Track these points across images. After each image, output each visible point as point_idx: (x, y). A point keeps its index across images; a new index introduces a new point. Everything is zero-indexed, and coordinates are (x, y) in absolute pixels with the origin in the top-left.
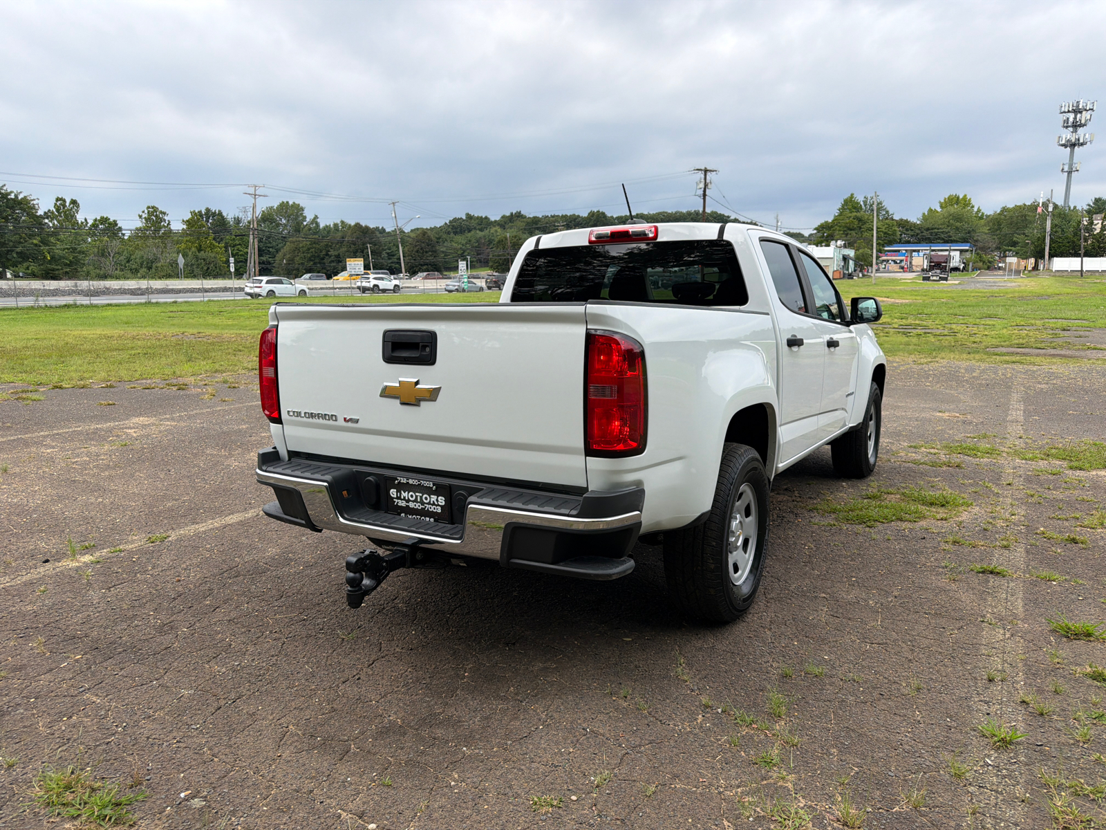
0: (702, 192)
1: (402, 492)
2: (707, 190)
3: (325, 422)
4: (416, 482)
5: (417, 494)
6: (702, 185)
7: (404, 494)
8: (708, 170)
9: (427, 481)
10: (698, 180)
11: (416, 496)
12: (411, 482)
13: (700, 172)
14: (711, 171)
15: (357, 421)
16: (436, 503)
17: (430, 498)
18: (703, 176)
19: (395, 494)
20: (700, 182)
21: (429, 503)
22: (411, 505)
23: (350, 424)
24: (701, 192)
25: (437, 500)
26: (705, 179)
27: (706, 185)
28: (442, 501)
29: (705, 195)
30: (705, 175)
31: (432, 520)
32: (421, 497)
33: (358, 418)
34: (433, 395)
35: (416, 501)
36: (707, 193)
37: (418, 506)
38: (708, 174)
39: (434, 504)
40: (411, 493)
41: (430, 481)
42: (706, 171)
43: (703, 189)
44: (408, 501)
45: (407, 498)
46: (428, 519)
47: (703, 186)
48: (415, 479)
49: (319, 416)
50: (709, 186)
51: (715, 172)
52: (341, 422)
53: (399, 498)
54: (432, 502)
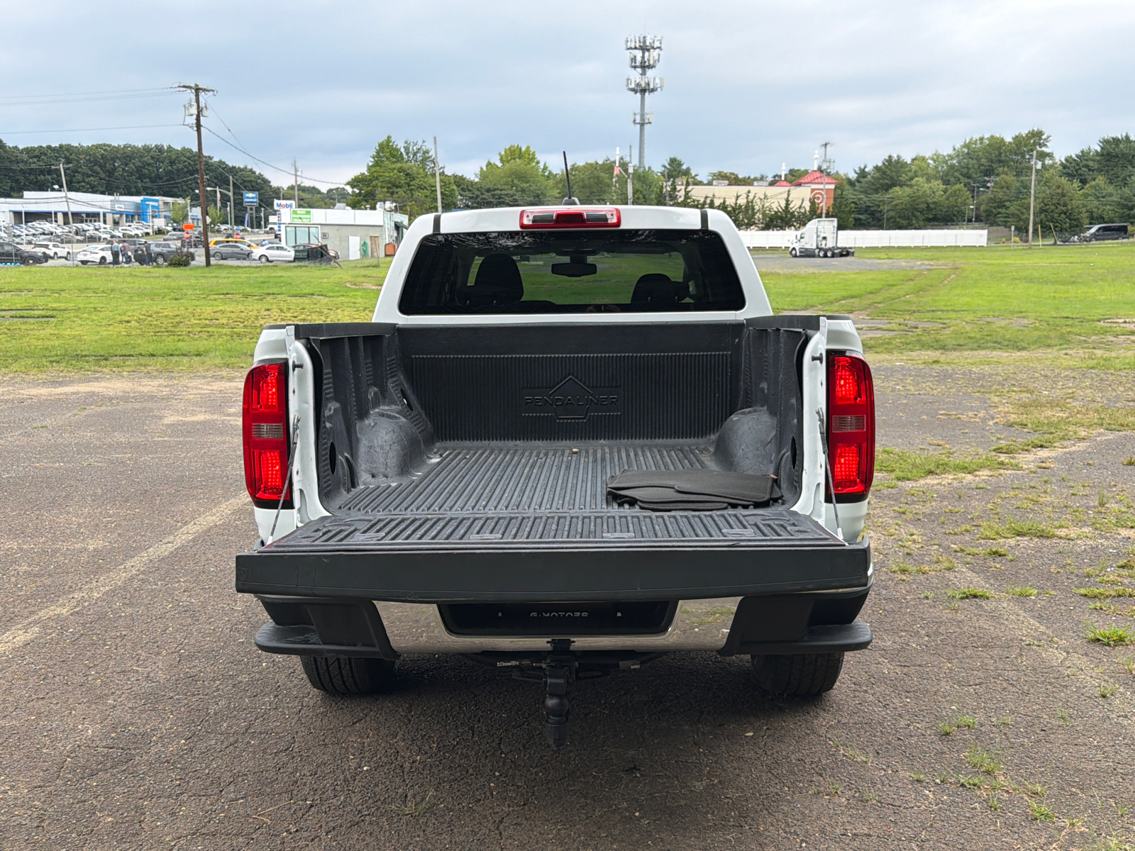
0: (195, 121)
2: (202, 118)
6: (194, 111)
8: (201, 89)
10: (186, 103)
13: (189, 91)
14: (205, 90)
18: (193, 97)
20: (191, 105)
24: (193, 120)
26: (198, 101)
27: (200, 111)
29: (198, 125)
30: (197, 96)
36: (202, 123)
38: (202, 94)
42: (197, 90)
43: (195, 117)
47: (196, 113)
50: (205, 112)
51: (211, 93)
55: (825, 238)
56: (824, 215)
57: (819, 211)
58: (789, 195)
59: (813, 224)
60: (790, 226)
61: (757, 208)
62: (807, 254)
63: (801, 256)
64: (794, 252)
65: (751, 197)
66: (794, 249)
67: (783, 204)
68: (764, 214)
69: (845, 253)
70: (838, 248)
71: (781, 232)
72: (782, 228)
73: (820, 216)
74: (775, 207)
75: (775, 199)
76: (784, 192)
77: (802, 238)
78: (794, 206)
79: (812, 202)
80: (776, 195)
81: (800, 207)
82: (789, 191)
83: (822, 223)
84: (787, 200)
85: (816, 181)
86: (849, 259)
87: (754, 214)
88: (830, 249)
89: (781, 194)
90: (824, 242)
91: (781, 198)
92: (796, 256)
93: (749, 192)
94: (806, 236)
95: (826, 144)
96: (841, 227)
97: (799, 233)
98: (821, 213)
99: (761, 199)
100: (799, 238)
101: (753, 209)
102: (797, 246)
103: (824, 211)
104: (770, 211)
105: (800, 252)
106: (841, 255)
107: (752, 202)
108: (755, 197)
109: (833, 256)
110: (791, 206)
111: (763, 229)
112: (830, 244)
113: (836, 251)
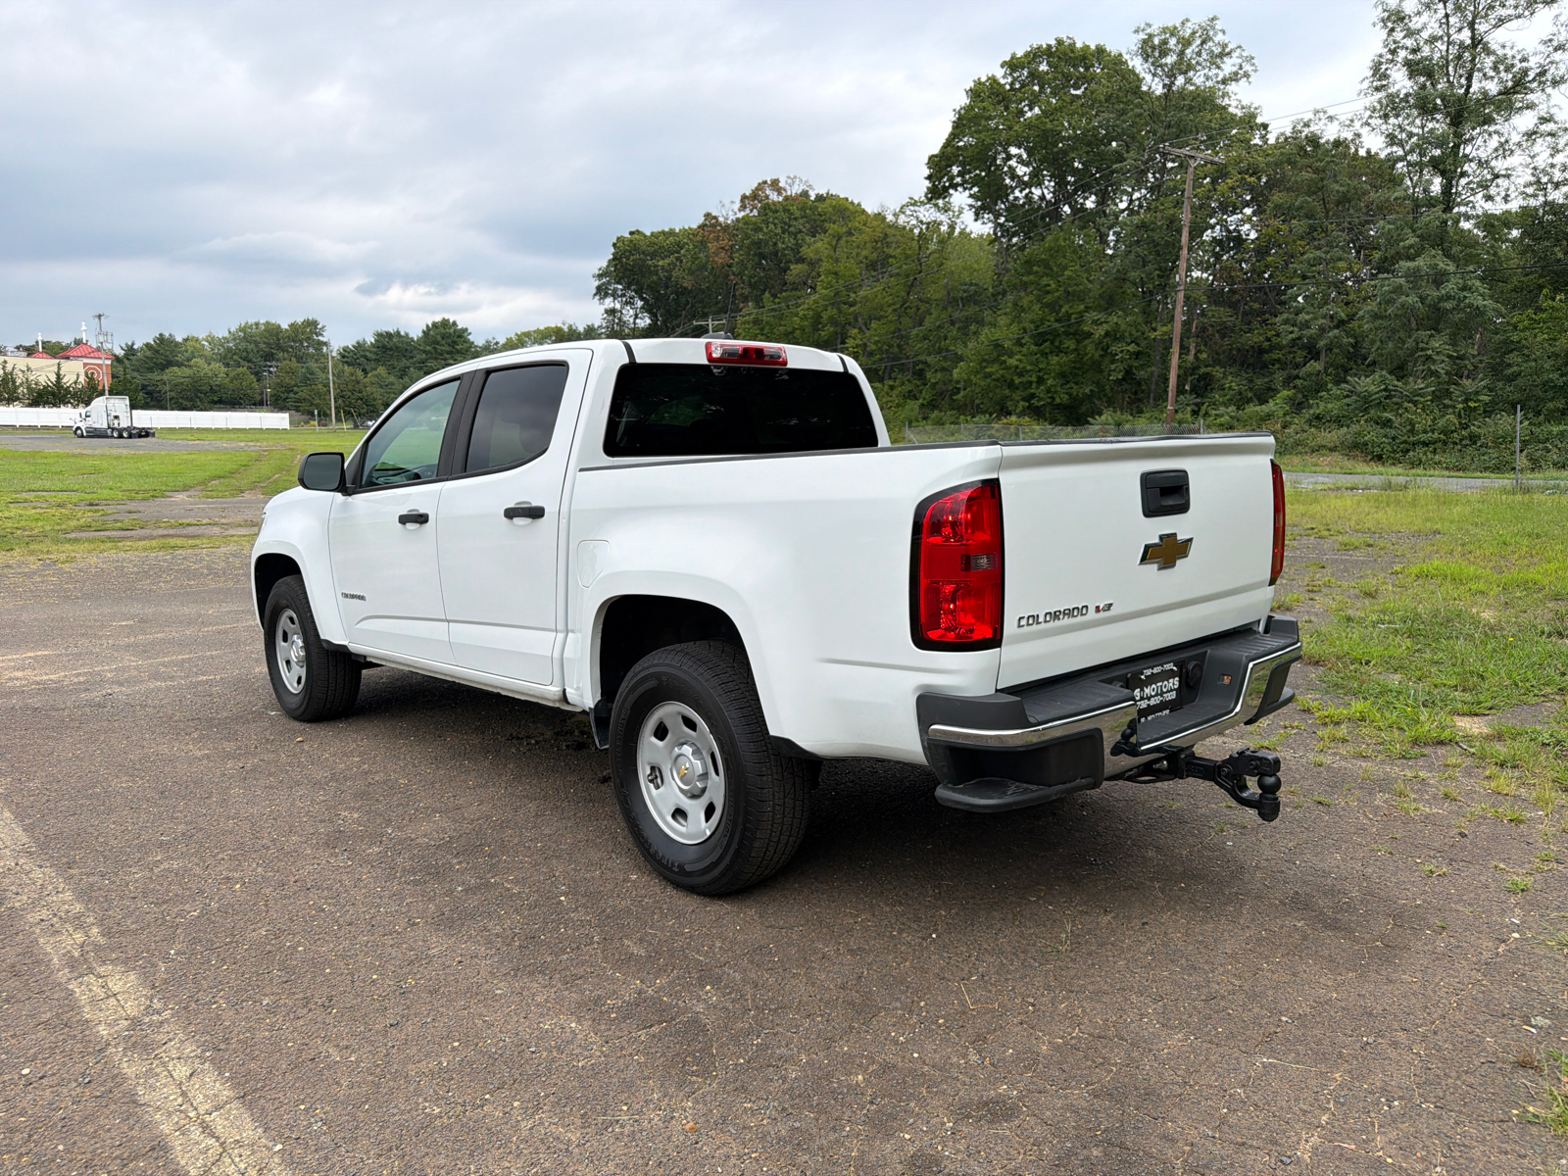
1: (1145, 689)
3: (1072, 620)
4: (1159, 669)
5: (1159, 684)
7: (1147, 691)
9: (1167, 663)
11: (1158, 688)
12: (1155, 671)
15: (1108, 607)
16: (1173, 688)
17: (1168, 683)
19: (1139, 694)
21: (1168, 691)
22: (1153, 702)
23: (1102, 615)
25: (1174, 684)
28: (1177, 682)
31: (1168, 712)
32: (1161, 687)
33: (1112, 602)
34: (1184, 547)
35: (1157, 695)
37: (1158, 700)
39: (1171, 690)
40: (1153, 686)
41: (1169, 662)
44: (1149, 699)
45: (1149, 695)
46: (1164, 713)
48: (1158, 666)
52: (1092, 615)
53: (1141, 699)
54: (1169, 689)
55: (116, 417)
56: (107, 392)
57: (100, 388)
58: (59, 368)
59: (99, 403)
60: (65, 404)
61: (18, 382)
62: (95, 434)
63: (88, 437)
64: (79, 432)
65: (9, 368)
66: (78, 428)
67: (53, 378)
68: (29, 388)
69: (144, 433)
70: (135, 428)
71: (55, 409)
72: (55, 405)
73: (102, 394)
74: (43, 380)
75: (43, 370)
76: (53, 365)
77: (87, 416)
78: (68, 380)
79: (90, 379)
80: (42, 368)
81: (75, 383)
82: (59, 364)
83: (112, 401)
84: (58, 375)
85: (92, 355)
86: (149, 439)
87: (16, 388)
88: (125, 429)
89: (48, 366)
90: (116, 422)
91: (49, 372)
92: (82, 436)
93: (5, 362)
94: (94, 415)
95: (100, 316)
96: (133, 407)
97: (82, 410)
98: (104, 390)
99: (23, 372)
100: (84, 416)
101: (14, 382)
102: (83, 425)
103: (106, 388)
104: (36, 384)
105: (87, 432)
106: (140, 436)
107: (11, 374)
108: (14, 368)
109: (130, 436)
110: (64, 381)
111: (30, 405)
112: (124, 423)
113: (134, 432)
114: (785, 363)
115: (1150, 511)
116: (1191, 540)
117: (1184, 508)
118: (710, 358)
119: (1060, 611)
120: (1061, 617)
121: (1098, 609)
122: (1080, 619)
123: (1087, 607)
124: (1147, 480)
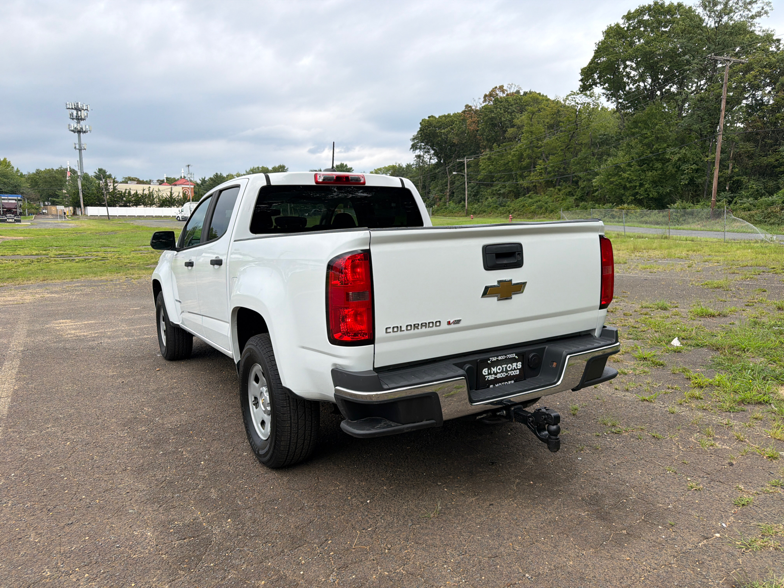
1: (492, 368)
3: (428, 329)
4: (503, 357)
5: (503, 366)
7: (494, 370)
9: (511, 354)
11: (503, 368)
12: (500, 358)
15: (458, 322)
16: (516, 368)
17: (512, 365)
19: (487, 372)
21: (512, 370)
22: (499, 376)
23: (452, 326)
25: (517, 366)
28: (519, 365)
31: (513, 382)
32: (506, 367)
33: (460, 319)
34: (519, 288)
35: (502, 372)
37: (503, 375)
39: (515, 369)
40: (499, 367)
41: (513, 353)
44: (496, 374)
45: (495, 372)
46: (510, 382)
48: (503, 355)
49: (424, 325)
52: (444, 326)
53: (489, 374)
54: (513, 369)
56: (191, 200)
57: (188, 198)
58: (171, 190)
59: (187, 205)
60: (174, 206)
61: (155, 196)
63: (182, 221)
64: (178, 218)
65: (151, 190)
66: (178, 217)
67: (169, 194)
68: (159, 199)
71: (169, 208)
72: (169, 207)
73: (189, 201)
74: (165, 195)
75: (165, 191)
76: (169, 188)
77: (182, 211)
78: (175, 195)
79: (184, 194)
80: (164, 190)
81: (178, 196)
82: (171, 188)
83: (192, 204)
84: (171, 193)
85: (186, 183)
87: (154, 199)
89: (167, 189)
91: (168, 191)
92: (180, 220)
93: (150, 187)
94: (184, 210)
95: (188, 166)
97: (180, 208)
98: (190, 199)
99: (157, 192)
100: (180, 211)
101: (153, 196)
102: (180, 216)
103: (191, 198)
104: (162, 197)
105: (182, 218)
107: (152, 193)
108: (153, 190)
110: (173, 195)
111: (159, 207)
114: (364, 183)
115: (489, 266)
116: (525, 284)
117: (519, 264)
118: (317, 182)
119: (418, 324)
120: (420, 327)
121: (449, 323)
122: (434, 328)
123: (440, 322)
124: (486, 250)
